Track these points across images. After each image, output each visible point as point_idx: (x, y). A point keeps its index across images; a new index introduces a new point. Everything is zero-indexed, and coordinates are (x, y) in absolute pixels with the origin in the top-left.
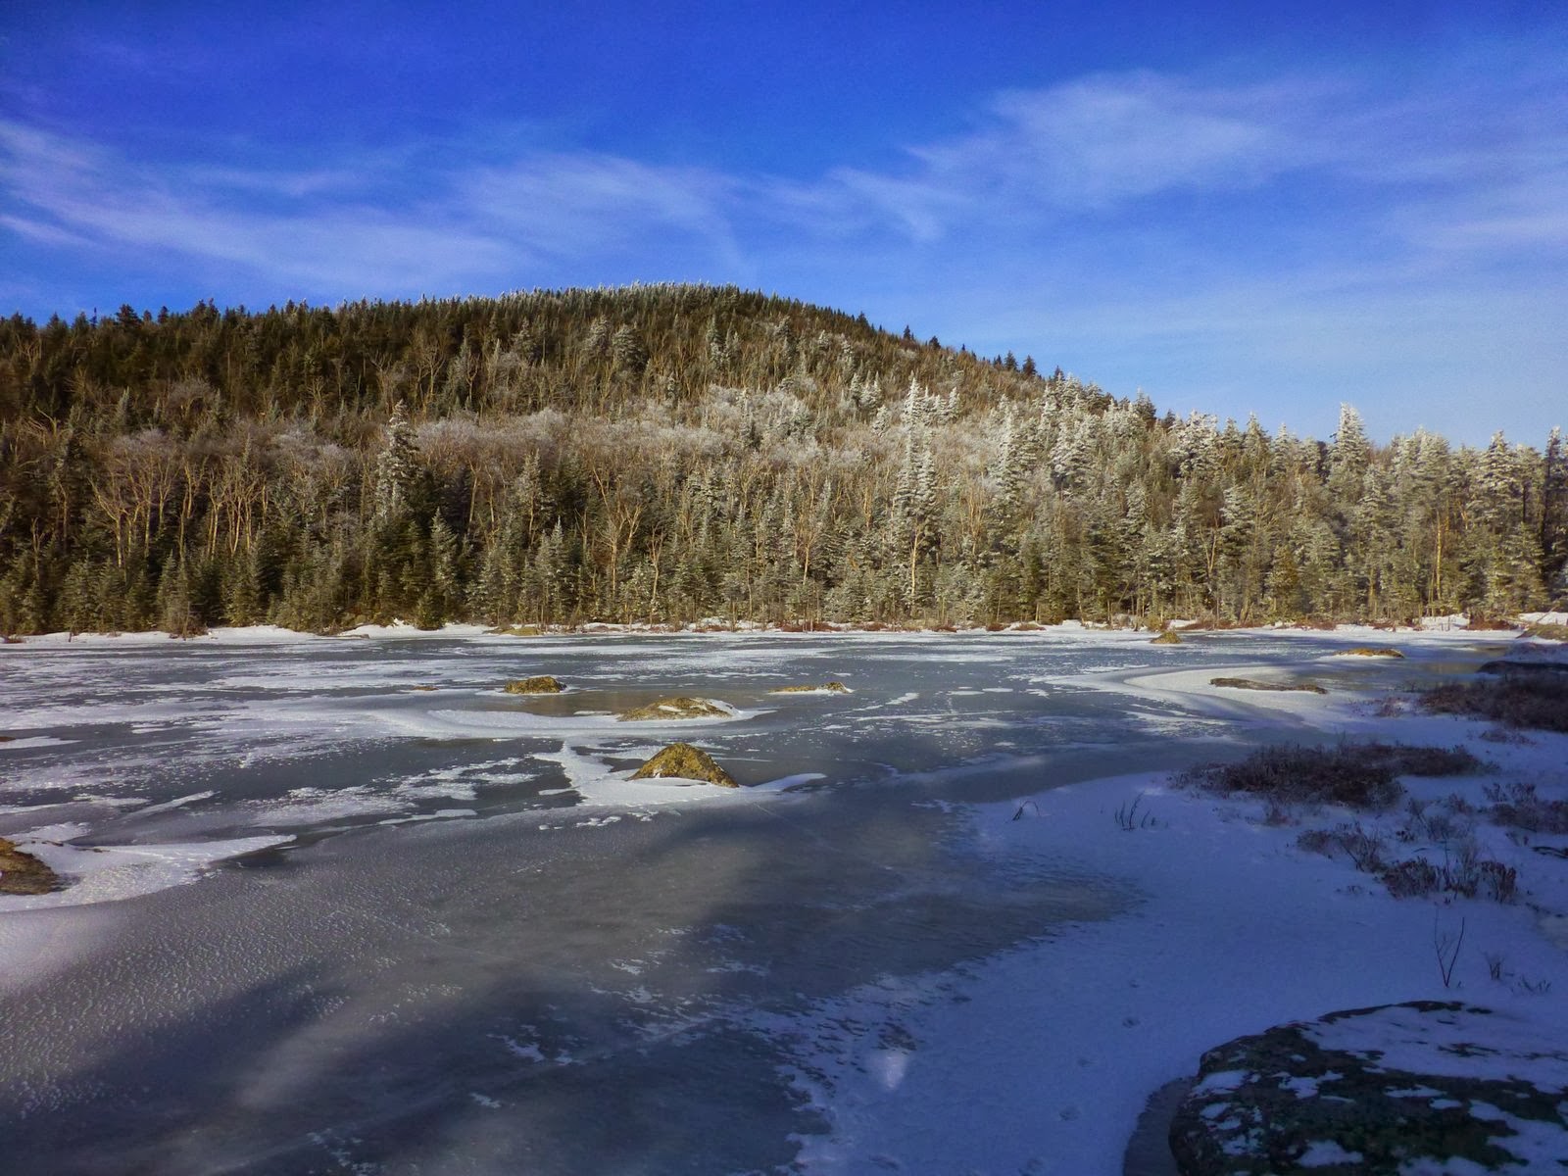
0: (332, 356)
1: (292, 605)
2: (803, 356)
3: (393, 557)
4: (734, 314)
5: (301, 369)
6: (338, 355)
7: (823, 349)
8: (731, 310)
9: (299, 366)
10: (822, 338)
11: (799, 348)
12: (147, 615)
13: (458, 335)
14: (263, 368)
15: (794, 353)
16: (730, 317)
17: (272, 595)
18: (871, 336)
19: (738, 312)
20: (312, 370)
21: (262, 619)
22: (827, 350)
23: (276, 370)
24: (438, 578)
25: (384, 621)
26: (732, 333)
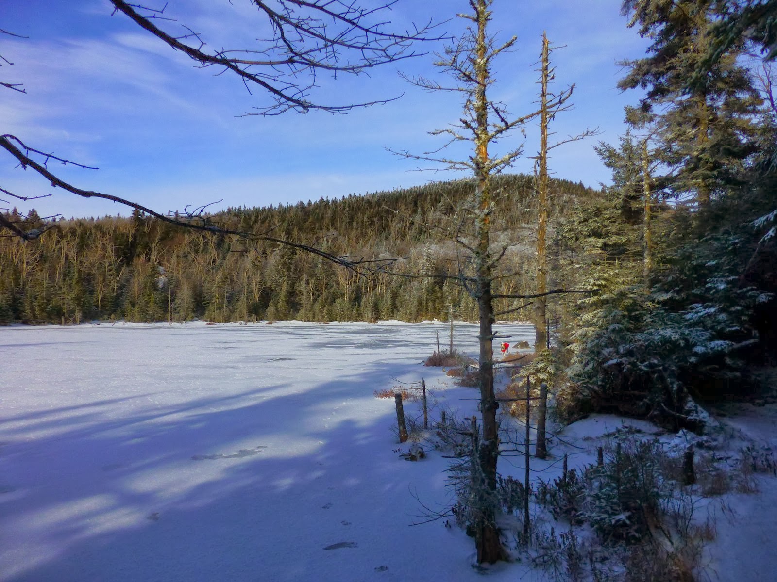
0: (373, 217)
1: (403, 313)
2: (557, 206)
3: (433, 297)
4: (525, 188)
5: (363, 223)
6: (375, 217)
7: (565, 202)
8: (523, 186)
9: (363, 222)
10: (565, 197)
11: (555, 202)
12: (359, 317)
13: (416, 204)
14: (350, 223)
15: (553, 204)
16: (523, 190)
17: (395, 310)
18: (587, 194)
19: (527, 187)
20: (367, 223)
21: (392, 318)
22: (567, 203)
23: (354, 224)
24: (447, 304)
25: (431, 319)
26: (526, 198)
